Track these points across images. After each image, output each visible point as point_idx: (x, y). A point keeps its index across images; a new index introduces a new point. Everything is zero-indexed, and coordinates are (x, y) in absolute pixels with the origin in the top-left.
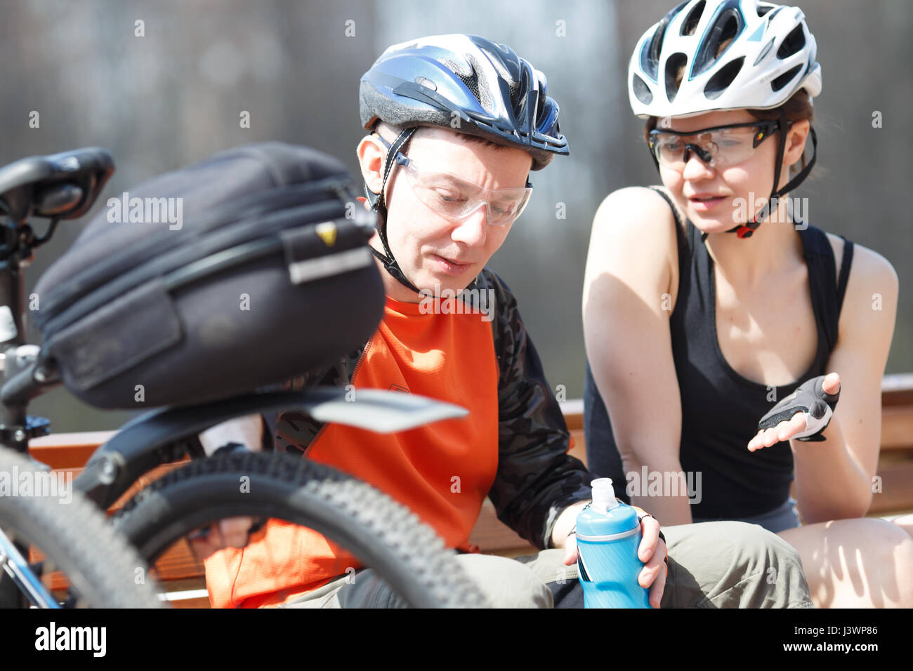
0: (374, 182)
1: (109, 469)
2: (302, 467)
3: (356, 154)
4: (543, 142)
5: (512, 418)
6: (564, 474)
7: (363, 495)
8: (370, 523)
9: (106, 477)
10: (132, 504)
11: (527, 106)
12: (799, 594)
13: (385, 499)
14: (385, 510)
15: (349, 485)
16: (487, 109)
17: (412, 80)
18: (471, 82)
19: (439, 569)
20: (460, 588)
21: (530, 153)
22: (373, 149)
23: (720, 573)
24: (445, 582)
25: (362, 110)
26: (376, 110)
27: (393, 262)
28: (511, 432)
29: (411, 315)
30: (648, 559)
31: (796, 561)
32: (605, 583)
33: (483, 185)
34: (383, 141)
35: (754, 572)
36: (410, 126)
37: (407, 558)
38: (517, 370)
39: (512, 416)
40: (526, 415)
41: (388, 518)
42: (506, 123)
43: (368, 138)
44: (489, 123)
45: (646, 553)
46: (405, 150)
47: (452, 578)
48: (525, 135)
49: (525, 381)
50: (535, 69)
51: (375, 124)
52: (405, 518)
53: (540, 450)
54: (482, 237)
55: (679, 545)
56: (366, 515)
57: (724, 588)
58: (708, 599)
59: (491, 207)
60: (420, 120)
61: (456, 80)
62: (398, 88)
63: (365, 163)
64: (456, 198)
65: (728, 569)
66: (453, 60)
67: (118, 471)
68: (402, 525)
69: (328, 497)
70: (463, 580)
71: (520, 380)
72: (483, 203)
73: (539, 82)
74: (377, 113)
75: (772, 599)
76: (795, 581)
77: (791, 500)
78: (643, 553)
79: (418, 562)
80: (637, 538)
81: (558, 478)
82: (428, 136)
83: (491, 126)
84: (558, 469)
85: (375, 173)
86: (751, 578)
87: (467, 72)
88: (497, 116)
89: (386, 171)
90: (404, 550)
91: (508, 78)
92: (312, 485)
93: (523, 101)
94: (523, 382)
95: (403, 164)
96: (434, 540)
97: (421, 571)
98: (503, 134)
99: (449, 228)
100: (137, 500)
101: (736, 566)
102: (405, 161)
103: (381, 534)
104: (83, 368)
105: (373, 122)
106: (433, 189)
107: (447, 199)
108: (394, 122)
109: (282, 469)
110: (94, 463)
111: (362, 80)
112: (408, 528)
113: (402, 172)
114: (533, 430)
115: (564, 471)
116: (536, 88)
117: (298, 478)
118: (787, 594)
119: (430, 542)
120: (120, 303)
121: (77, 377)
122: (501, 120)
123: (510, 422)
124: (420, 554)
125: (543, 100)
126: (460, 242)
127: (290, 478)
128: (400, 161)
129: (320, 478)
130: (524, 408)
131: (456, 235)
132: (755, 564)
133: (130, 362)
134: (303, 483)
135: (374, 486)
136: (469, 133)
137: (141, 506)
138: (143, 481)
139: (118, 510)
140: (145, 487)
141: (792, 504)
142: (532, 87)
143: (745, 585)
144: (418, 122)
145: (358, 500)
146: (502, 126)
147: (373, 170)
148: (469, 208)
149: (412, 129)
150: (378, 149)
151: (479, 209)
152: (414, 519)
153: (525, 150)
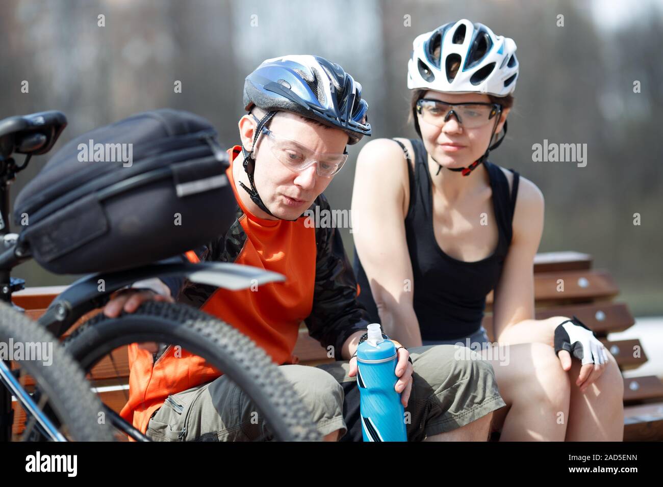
0: (247, 144)
1: (62, 311)
2: (183, 311)
3: (238, 126)
4: (354, 126)
5: (323, 280)
6: (351, 311)
7: (221, 328)
8: (225, 346)
9: (60, 317)
10: (77, 333)
11: (347, 103)
12: (491, 392)
13: (235, 331)
14: (235, 338)
15: (212, 323)
16: (322, 103)
17: (276, 81)
18: (313, 86)
19: (268, 376)
20: (281, 388)
21: (347, 133)
22: (248, 123)
23: (443, 379)
24: (271, 384)
25: (244, 98)
26: (253, 98)
27: (256, 194)
28: (321, 289)
29: (265, 226)
30: (401, 375)
31: (490, 370)
32: (374, 389)
33: (315, 150)
34: (256, 119)
35: (464, 378)
36: (272, 110)
37: (248, 368)
38: (328, 249)
39: (323, 279)
40: (331, 279)
41: (237, 343)
42: (332, 113)
43: (246, 116)
44: (322, 112)
45: (400, 372)
46: (268, 125)
47: (276, 381)
48: (344, 121)
49: (333, 255)
50: (355, 80)
51: (251, 108)
52: (247, 344)
53: (338, 299)
54: (312, 183)
55: (418, 361)
56: (223, 341)
57: (445, 388)
58: (435, 395)
59: (320, 165)
60: (279, 106)
61: (303, 83)
62: (267, 85)
63: (243, 132)
64: (298, 157)
65: (448, 376)
66: (304, 71)
67: (67, 312)
68: (245, 348)
69: (199, 330)
70: (283, 382)
71: (329, 255)
72: (314, 162)
73: (357, 89)
74: (253, 100)
75: (475, 394)
76: (489, 383)
77: (482, 329)
78: (398, 371)
79: (255, 371)
80: (394, 362)
81: (347, 313)
82: (284, 116)
83: (323, 113)
84: (348, 309)
85: (248, 139)
86: (462, 381)
87: (311, 79)
88: (327, 108)
89: (255, 137)
90: (246, 363)
91: (337, 84)
92: (189, 322)
93: (345, 100)
94: (331, 256)
95: (266, 133)
96: (265, 357)
97: (257, 377)
98: (330, 119)
99: (293, 177)
100: (79, 330)
101: (453, 374)
102: (267, 132)
103: (232, 353)
104: (46, 248)
105: (250, 106)
106: (284, 150)
107: (292, 156)
108: (262, 106)
109: (170, 312)
110: (52, 307)
111: (246, 79)
112: (249, 350)
113: (266, 138)
114: (335, 288)
115: (351, 310)
116: (354, 92)
117: (181, 318)
118: (484, 392)
119: (262, 359)
120: (69, 208)
121: (42, 254)
122: (329, 110)
123: (322, 283)
124: (256, 366)
125: (358, 101)
126: (299, 185)
127: (175, 318)
128: (264, 132)
129: (194, 318)
130: (331, 274)
131: (296, 181)
132: (465, 373)
133: (76, 245)
134: (183, 321)
135: (228, 323)
136: (309, 117)
137: (82, 334)
138: (84, 318)
139: (68, 336)
140: (85, 323)
141: (483, 332)
142: (352, 92)
143: (458, 386)
144: (277, 108)
145: (218, 332)
146: (329, 114)
147: (248, 137)
148: (306, 164)
149: (274, 112)
150: (251, 124)
151: (312, 165)
152: (252, 344)
153: (344, 131)
